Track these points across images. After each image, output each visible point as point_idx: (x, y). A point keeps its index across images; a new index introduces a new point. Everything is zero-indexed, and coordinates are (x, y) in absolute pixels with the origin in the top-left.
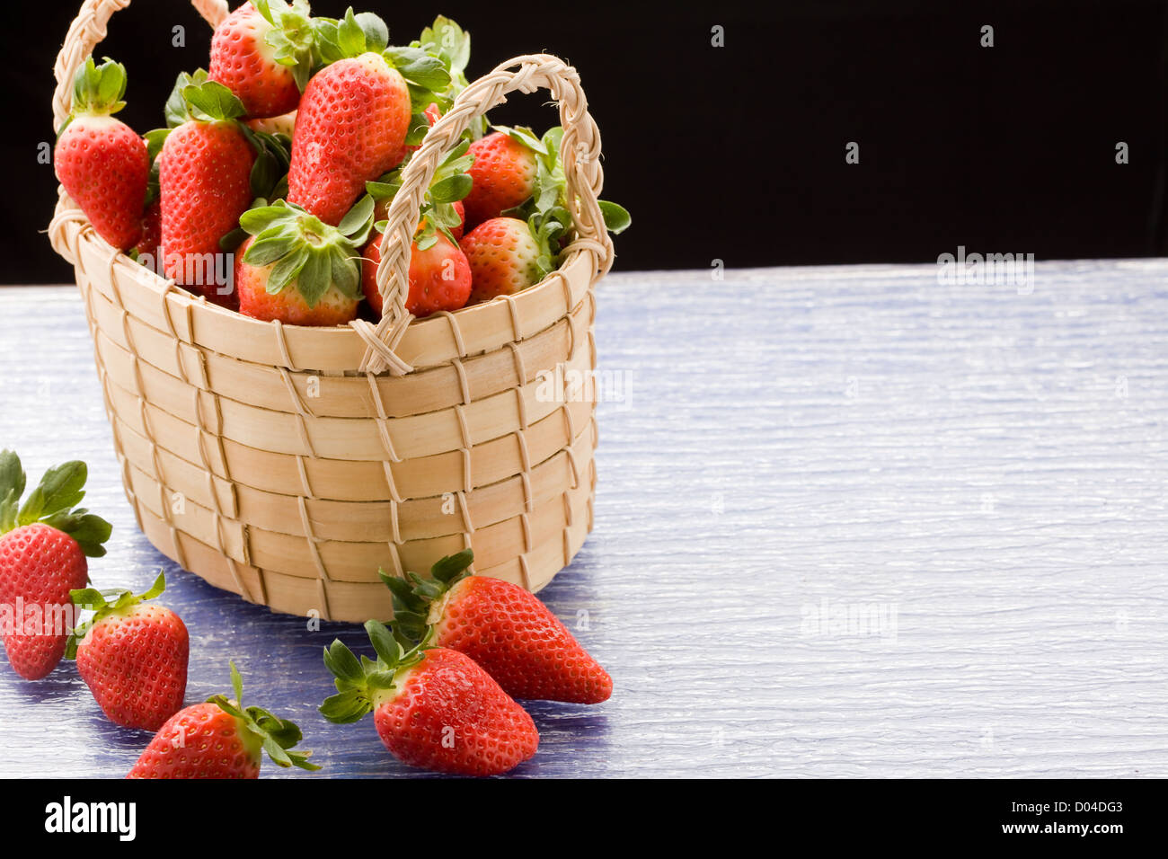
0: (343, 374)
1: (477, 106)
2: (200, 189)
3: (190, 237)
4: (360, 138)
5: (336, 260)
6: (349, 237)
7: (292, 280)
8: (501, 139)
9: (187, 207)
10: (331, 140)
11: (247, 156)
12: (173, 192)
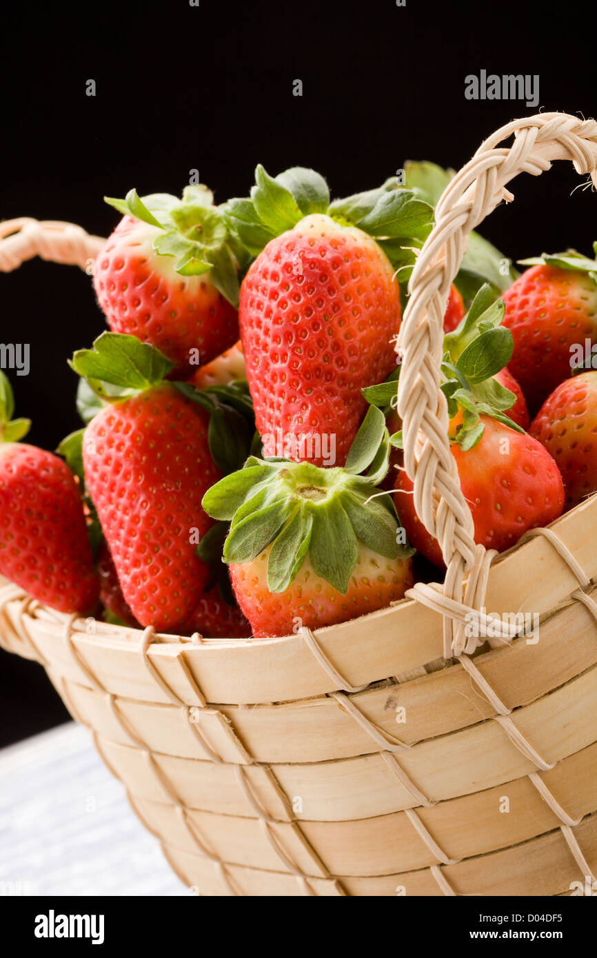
0: (424, 671)
1: (469, 211)
2: (145, 488)
3: (154, 560)
4: (333, 333)
5: (354, 510)
6: (364, 473)
7: (301, 563)
8: (537, 275)
9: (135, 519)
10: (293, 349)
11: (196, 422)
12: (111, 507)
